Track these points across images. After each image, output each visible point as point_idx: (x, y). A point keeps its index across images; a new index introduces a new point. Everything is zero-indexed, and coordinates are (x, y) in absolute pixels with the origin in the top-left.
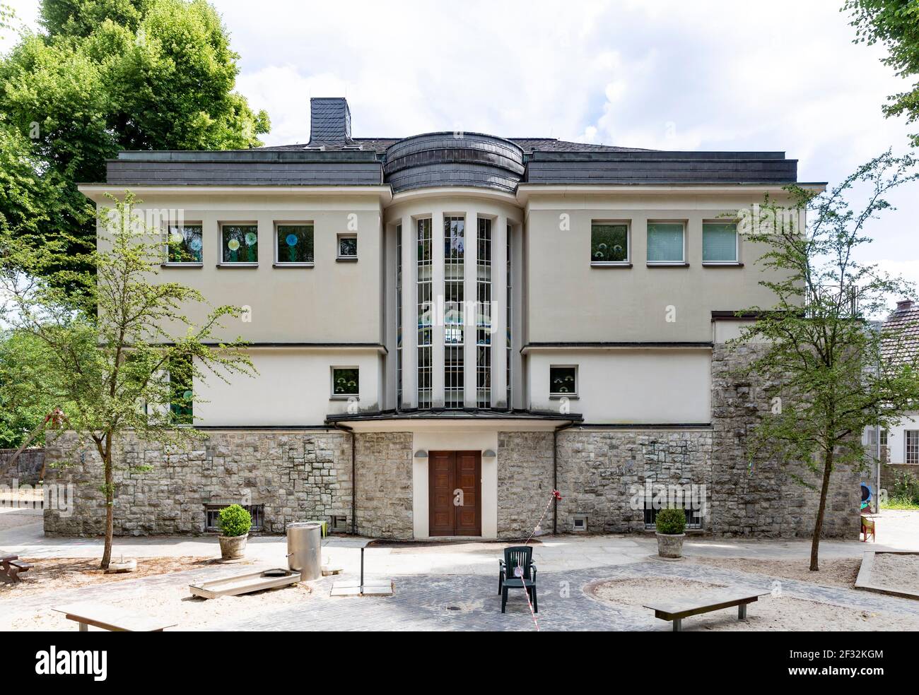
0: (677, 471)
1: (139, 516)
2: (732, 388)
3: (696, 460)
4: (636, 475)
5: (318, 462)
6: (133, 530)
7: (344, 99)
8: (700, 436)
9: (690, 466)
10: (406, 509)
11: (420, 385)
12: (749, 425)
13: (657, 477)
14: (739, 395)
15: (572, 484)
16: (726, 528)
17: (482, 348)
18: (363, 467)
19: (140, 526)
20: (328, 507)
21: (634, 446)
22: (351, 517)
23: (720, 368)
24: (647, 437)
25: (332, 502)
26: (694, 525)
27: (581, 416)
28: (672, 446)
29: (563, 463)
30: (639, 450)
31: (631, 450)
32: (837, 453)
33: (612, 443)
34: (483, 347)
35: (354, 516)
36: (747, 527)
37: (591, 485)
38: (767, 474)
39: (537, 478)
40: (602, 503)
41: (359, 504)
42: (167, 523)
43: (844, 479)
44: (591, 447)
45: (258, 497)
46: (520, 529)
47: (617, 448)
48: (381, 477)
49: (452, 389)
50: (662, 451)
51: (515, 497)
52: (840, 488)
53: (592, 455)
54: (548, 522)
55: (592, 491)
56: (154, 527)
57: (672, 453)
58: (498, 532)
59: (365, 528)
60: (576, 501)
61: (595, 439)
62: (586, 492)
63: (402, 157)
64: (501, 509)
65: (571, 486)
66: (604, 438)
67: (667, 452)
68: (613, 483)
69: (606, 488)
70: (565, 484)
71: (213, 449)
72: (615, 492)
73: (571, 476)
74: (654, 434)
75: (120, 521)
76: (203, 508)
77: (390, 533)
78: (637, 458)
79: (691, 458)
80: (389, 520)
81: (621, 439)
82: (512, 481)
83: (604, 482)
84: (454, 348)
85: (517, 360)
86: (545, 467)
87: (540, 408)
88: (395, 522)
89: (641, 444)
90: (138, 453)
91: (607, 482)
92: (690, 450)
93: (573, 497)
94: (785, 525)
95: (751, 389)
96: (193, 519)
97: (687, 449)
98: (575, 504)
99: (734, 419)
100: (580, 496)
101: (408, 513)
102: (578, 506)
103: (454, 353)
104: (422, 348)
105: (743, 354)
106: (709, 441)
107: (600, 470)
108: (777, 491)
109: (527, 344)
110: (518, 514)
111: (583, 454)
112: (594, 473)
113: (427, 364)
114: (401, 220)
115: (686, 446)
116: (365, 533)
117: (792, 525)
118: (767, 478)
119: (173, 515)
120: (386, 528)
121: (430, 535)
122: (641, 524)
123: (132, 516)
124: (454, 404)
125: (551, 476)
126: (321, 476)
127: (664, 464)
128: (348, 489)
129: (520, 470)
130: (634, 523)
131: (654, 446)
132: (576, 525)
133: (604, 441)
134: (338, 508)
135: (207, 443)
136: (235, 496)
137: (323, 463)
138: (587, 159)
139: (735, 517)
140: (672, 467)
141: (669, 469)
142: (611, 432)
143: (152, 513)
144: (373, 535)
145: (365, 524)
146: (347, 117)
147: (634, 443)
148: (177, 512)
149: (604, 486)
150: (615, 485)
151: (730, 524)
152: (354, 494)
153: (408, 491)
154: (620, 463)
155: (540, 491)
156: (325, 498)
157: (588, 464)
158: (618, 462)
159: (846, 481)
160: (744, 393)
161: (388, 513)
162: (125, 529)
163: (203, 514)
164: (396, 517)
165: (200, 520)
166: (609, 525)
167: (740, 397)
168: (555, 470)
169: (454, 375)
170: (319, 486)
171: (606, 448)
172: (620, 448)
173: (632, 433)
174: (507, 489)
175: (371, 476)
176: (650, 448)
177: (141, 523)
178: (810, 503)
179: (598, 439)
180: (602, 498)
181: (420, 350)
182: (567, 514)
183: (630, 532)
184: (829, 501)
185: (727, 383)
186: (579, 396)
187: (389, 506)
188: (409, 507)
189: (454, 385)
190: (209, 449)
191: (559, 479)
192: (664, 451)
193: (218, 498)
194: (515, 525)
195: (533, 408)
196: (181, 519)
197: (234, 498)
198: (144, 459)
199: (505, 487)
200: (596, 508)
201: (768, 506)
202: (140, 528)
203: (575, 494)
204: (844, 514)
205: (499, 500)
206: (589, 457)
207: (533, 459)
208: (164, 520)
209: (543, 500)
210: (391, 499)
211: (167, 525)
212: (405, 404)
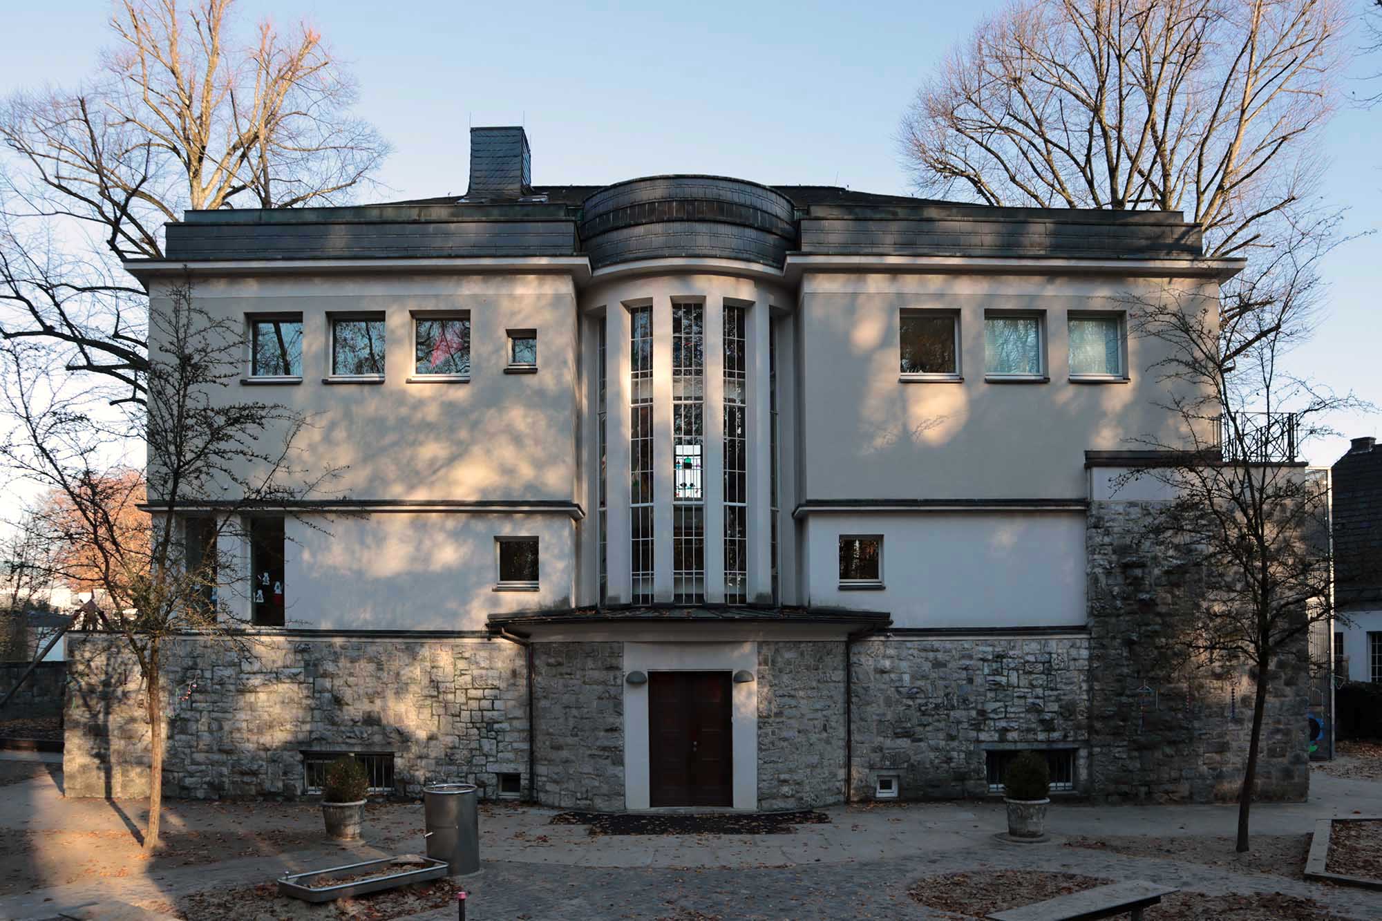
0: (1037, 701)
1: (203, 767)
2: (1118, 570)
3: (1066, 684)
4: (973, 708)
5: (476, 689)
6: (196, 789)
7: (521, 129)
8: (1072, 646)
9: (1055, 693)
10: (614, 764)
11: (636, 567)
12: (1144, 628)
13: (1006, 712)
14: (1128, 581)
15: (875, 724)
16: (1112, 788)
17: (732, 509)
18: (545, 697)
19: (205, 783)
20: (491, 759)
21: (971, 662)
22: (528, 776)
23: (1098, 540)
24: (990, 649)
25: (498, 752)
26: (1062, 784)
27: (888, 615)
28: (1028, 662)
29: (861, 691)
30: (979, 669)
31: (966, 669)
32: (1273, 668)
33: (936, 659)
34: (735, 507)
35: (533, 775)
36: (1141, 785)
37: (904, 725)
38: (1172, 704)
39: (819, 714)
40: (923, 752)
41: (538, 755)
42: (246, 779)
43: (1285, 708)
44: (904, 665)
45: (384, 742)
46: (792, 796)
47: (945, 665)
48: (575, 712)
49: (686, 574)
50: (1013, 669)
51: (785, 744)
52: (1279, 722)
53: (906, 677)
54: (838, 784)
55: (907, 734)
56: (227, 786)
57: (1031, 673)
58: (759, 800)
59: (552, 792)
60: (881, 749)
61: (910, 652)
62: (897, 736)
63: (607, 213)
64: (763, 764)
65: (874, 726)
66: (925, 650)
67: (1021, 672)
68: (938, 721)
69: (928, 728)
70: (863, 723)
71: (315, 665)
72: (941, 735)
73: (874, 710)
74: (1001, 643)
75: (176, 774)
76: (299, 757)
77: (588, 802)
78: (975, 681)
79: (1058, 680)
80: (587, 781)
81: (950, 651)
82: (781, 720)
83: (925, 719)
84: (688, 509)
85: (787, 527)
86: (832, 697)
87: (824, 604)
88: (597, 784)
89: (982, 659)
90: (202, 670)
91: (930, 720)
92: (1056, 667)
93: (876, 744)
94: (1200, 781)
95: (1147, 571)
96: (285, 774)
97: (1051, 666)
98: (879, 754)
99: (1122, 618)
100: (888, 743)
101: (617, 770)
102: (883, 758)
103: (689, 518)
104: (638, 508)
105: (1133, 517)
106: (1085, 653)
107: (919, 701)
108: (1187, 729)
109: (803, 501)
110: (790, 771)
111: (893, 676)
112: (910, 706)
113: (645, 535)
114: (604, 308)
115: (1050, 662)
116: (550, 801)
117: (1208, 782)
118: (1171, 709)
119: (255, 767)
120: (582, 793)
121: (651, 806)
122: (982, 785)
123: (194, 767)
124: (689, 596)
125: (842, 711)
126: (480, 710)
127: (1016, 690)
128: (523, 731)
129: (793, 703)
130: (970, 784)
131: (1001, 662)
132: (881, 788)
133: (923, 654)
134: (509, 761)
135: (306, 656)
136: (348, 740)
137: (484, 689)
138: (891, 217)
139: (1125, 771)
140: (1029, 695)
141: (1025, 697)
142: (934, 641)
143: (224, 764)
144: (563, 804)
145: (549, 787)
146: (526, 155)
147: (970, 657)
148: (260, 762)
149: (925, 726)
150: (942, 725)
151: (1117, 782)
152: (532, 739)
153: (616, 735)
154: (949, 690)
155: (825, 735)
156: (487, 745)
157: (899, 692)
158: (946, 687)
159: (1288, 710)
160: (1136, 578)
161: (585, 770)
162: (184, 788)
163: (301, 767)
164: (597, 775)
165: (296, 777)
166: (933, 786)
167: (1130, 584)
168: (848, 702)
169: (689, 551)
170: (478, 725)
171: (927, 666)
172: (950, 666)
173: (967, 642)
174: (773, 733)
175: (557, 710)
176: (995, 666)
177: (208, 779)
178: (1234, 745)
179: (916, 653)
180: (922, 744)
181: (635, 511)
182: (867, 770)
183: (964, 798)
184: (1262, 744)
185: (1110, 563)
186: (886, 583)
187: (586, 759)
188: (619, 761)
189: (689, 567)
190: (308, 665)
191: (854, 717)
192: (1017, 670)
193: (324, 742)
194: (785, 789)
195: (813, 603)
196: (267, 774)
197: (347, 743)
198: (212, 679)
199: (769, 730)
200: (912, 761)
201: (1173, 753)
202: (205, 786)
203: (881, 739)
204: (1285, 761)
205: (760, 749)
206: (901, 680)
207: (814, 684)
208: (243, 773)
209: (829, 748)
210: (589, 748)
211: (247, 783)
212: (611, 598)
